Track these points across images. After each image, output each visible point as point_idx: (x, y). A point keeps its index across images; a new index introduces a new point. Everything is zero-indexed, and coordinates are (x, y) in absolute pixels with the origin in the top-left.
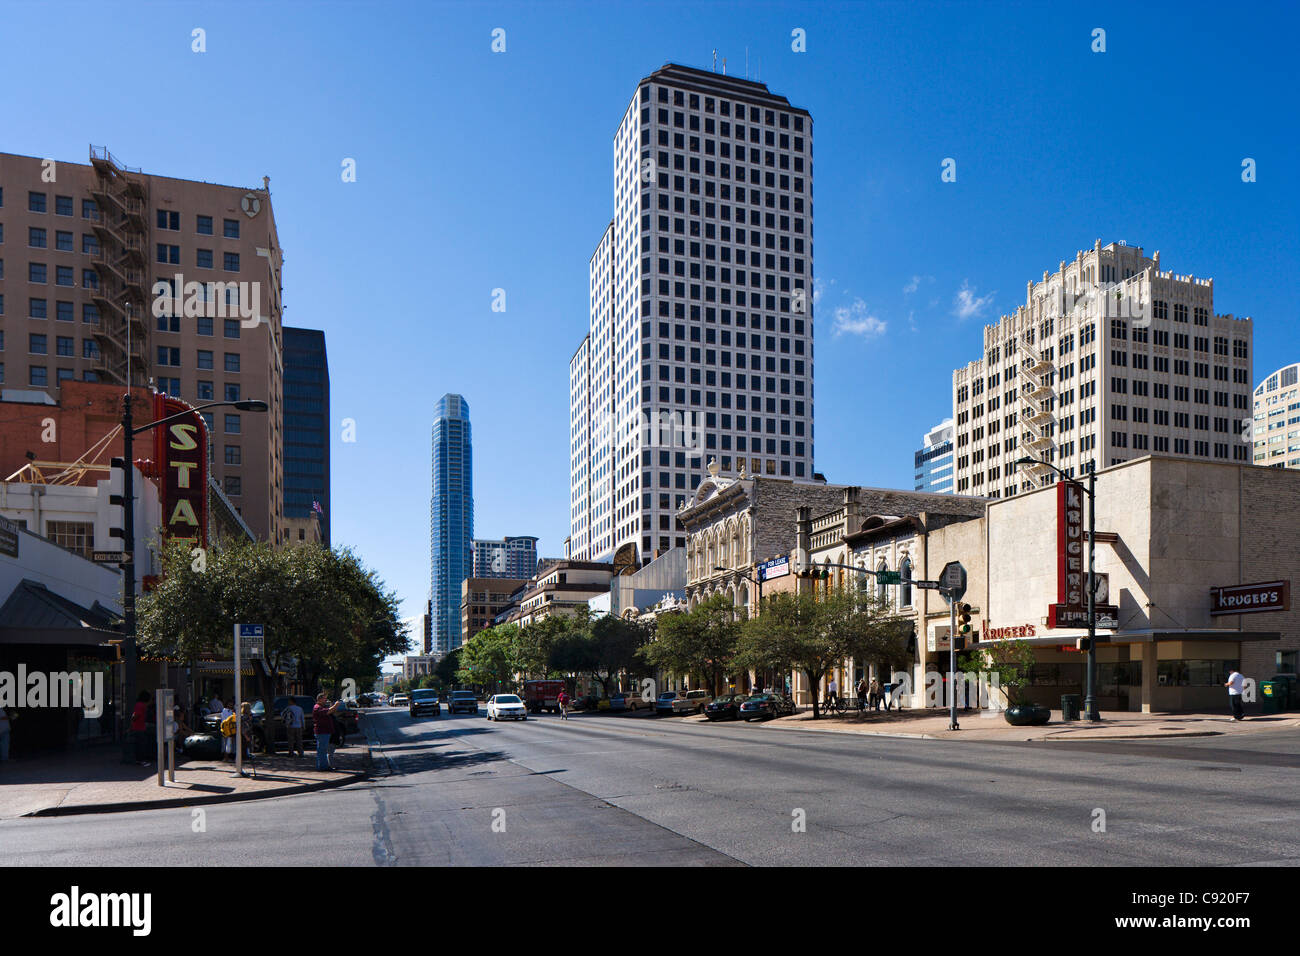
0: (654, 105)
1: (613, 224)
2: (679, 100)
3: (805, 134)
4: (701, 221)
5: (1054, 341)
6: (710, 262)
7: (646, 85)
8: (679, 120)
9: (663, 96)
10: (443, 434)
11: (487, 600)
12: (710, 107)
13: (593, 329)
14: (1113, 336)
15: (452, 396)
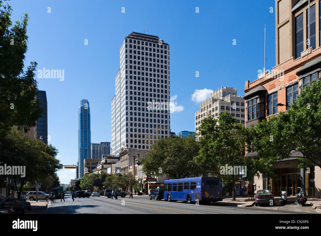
0: (129, 44)
1: (120, 69)
2: (135, 42)
3: (167, 50)
4: (140, 72)
5: (211, 109)
6: (143, 81)
7: (127, 39)
8: (135, 47)
9: (131, 41)
10: (82, 111)
11: (91, 165)
12: (143, 44)
13: (116, 94)
14: (221, 109)
15: (84, 100)
